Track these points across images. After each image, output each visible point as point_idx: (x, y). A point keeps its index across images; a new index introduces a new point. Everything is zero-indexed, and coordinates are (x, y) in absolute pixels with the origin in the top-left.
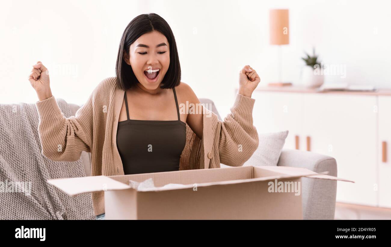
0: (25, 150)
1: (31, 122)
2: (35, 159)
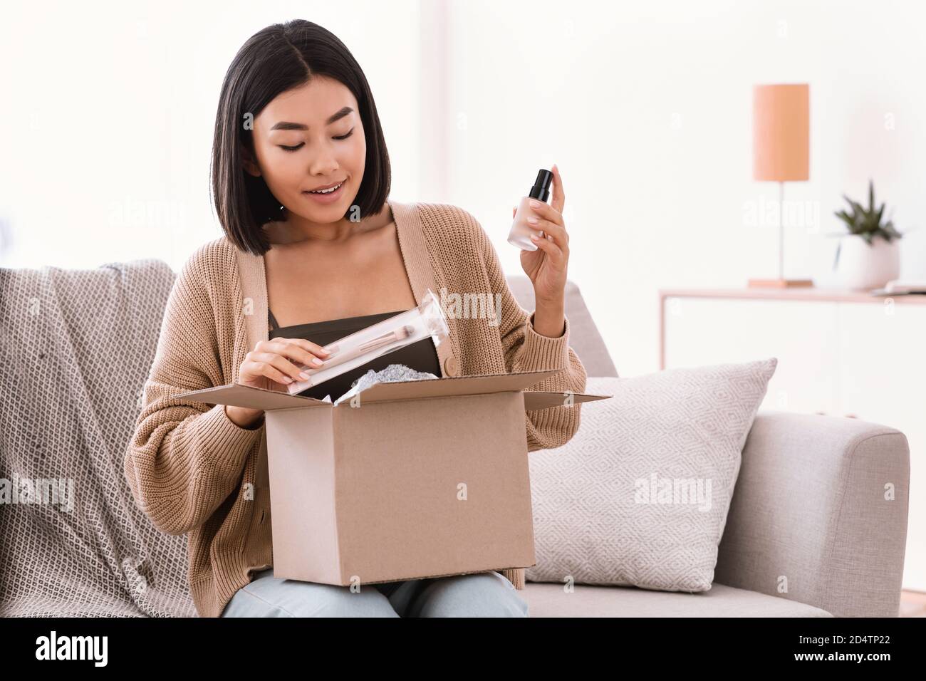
0: (48, 390)
1: (68, 317)
2: (73, 418)
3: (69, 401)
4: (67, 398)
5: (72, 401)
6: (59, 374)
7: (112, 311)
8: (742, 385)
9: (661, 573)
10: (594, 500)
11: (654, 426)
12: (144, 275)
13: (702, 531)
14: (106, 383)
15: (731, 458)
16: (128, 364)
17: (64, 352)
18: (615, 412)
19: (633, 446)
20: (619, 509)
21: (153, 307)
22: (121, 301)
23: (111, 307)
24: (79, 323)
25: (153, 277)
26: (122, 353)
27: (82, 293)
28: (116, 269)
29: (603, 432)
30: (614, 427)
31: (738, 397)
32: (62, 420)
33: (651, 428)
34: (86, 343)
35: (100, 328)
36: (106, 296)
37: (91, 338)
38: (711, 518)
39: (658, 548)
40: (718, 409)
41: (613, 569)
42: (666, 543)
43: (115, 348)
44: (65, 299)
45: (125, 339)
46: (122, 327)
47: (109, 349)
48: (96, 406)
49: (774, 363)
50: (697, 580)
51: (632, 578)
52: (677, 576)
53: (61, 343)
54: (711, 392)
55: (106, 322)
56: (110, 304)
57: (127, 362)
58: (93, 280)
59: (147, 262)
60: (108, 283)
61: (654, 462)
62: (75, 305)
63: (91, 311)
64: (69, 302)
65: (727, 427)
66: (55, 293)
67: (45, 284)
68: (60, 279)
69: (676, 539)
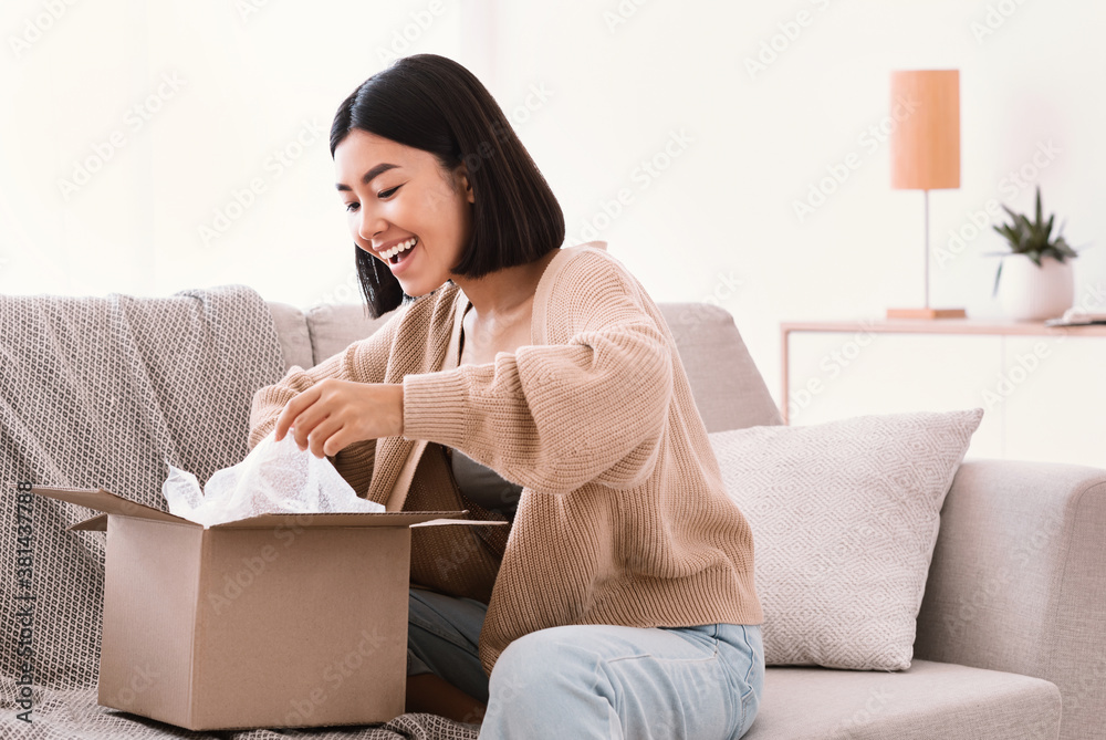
0: (126, 441)
1: (145, 354)
4: (148, 450)
5: (155, 454)
7: (196, 348)
8: (941, 436)
9: (851, 650)
10: (770, 567)
11: (839, 481)
12: (231, 305)
13: (899, 601)
14: (194, 432)
15: (929, 519)
16: (218, 410)
17: (145, 396)
18: (791, 465)
19: (815, 505)
20: (801, 578)
21: (243, 342)
22: (206, 335)
23: (194, 342)
24: (158, 362)
25: (241, 306)
26: (210, 396)
27: (159, 326)
28: (196, 298)
29: (779, 488)
30: (792, 483)
31: (937, 450)
33: (836, 484)
34: (168, 385)
35: (183, 367)
36: (187, 329)
37: (173, 378)
38: (908, 587)
39: (847, 621)
40: (913, 463)
41: (794, 647)
42: (857, 616)
43: (202, 390)
44: (140, 332)
45: (213, 380)
46: (209, 365)
47: (196, 392)
49: (980, 414)
50: (894, 658)
51: (816, 656)
52: (871, 654)
53: (140, 385)
54: (906, 442)
55: (189, 359)
56: (193, 339)
57: (217, 407)
58: (170, 310)
59: (232, 288)
60: (188, 313)
61: (840, 523)
62: (153, 340)
63: (171, 348)
64: (145, 337)
65: (924, 484)
66: (128, 326)
67: (116, 316)
68: (132, 309)
69: (869, 611)
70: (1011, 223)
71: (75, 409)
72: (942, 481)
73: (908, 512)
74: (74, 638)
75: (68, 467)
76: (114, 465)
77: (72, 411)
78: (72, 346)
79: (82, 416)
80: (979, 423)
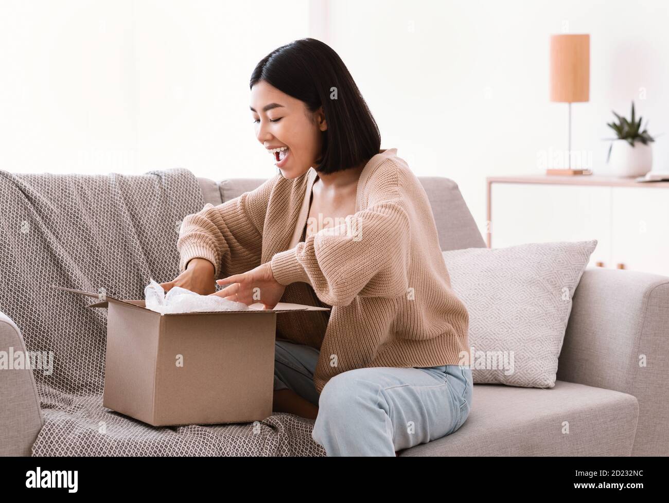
0: (119, 256)
1: (129, 207)
2: (136, 275)
3: (132, 264)
4: (131, 261)
5: (134, 264)
6: (125, 245)
7: (158, 204)
8: (573, 255)
9: (522, 376)
10: (477, 329)
11: (516, 281)
12: (177, 180)
13: (548, 349)
14: (156, 252)
15: (566, 302)
16: (170, 239)
17: (129, 231)
18: (489, 271)
19: (502, 294)
20: (494, 335)
21: (184, 200)
22: (163, 197)
23: (157, 201)
24: (137, 212)
25: (183, 180)
26: (166, 231)
28: (158, 175)
29: (482, 284)
30: (490, 281)
31: (571, 264)
32: (129, 276)
33: (514, 282)
34: (142, 225)
35: (151, 215)
36: (152, 193)
37: (145, 221)
38: (553, 341)
39: (520, 360)
40: (557, 271)
41: (489, 374)
42: (525, 357)
43: (161, 228)
44: (127, 195)
45: (167, 222)
46: (165, 214)
47: (157, 229)
48: (151, 267)
49: (595, 243)
50: (545, 381)
51: (502, 379)
52: (532, 378)
53: (127, 225)
54: (553, 259)
55: (154, 210)
56: (156, 199)
57: (169, 237)
58: (143, 182)
59: (178, 170)
60: (153, 184)
61: (516, 305)
62: (134, 200)
63: (144, 204)
64: (129, 198)
65: (563, 283)
66: (120, 192)
67: (113, 186)
68: (122, 182)
69: (531, 354)
70: (617, 122)
71: (90, 238)
72: (573, 281)
73: (554, 299)
74: (90, 367)
75: (87, 271)
76: (112, 270)
77: (89, 240)
78: (89, 203)
79: (94, 242)
80: (594, 248)
